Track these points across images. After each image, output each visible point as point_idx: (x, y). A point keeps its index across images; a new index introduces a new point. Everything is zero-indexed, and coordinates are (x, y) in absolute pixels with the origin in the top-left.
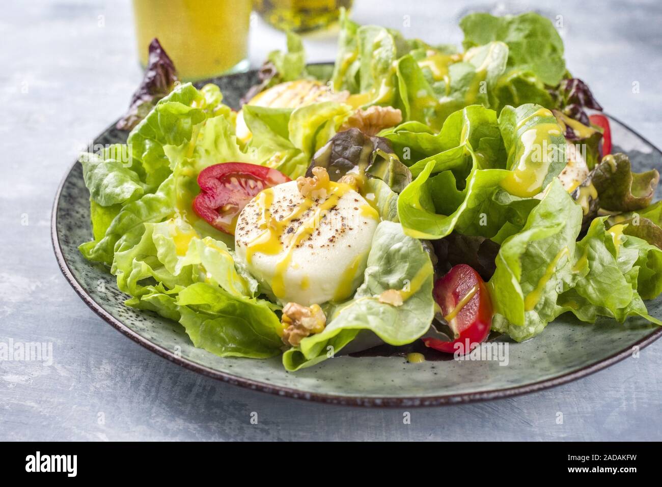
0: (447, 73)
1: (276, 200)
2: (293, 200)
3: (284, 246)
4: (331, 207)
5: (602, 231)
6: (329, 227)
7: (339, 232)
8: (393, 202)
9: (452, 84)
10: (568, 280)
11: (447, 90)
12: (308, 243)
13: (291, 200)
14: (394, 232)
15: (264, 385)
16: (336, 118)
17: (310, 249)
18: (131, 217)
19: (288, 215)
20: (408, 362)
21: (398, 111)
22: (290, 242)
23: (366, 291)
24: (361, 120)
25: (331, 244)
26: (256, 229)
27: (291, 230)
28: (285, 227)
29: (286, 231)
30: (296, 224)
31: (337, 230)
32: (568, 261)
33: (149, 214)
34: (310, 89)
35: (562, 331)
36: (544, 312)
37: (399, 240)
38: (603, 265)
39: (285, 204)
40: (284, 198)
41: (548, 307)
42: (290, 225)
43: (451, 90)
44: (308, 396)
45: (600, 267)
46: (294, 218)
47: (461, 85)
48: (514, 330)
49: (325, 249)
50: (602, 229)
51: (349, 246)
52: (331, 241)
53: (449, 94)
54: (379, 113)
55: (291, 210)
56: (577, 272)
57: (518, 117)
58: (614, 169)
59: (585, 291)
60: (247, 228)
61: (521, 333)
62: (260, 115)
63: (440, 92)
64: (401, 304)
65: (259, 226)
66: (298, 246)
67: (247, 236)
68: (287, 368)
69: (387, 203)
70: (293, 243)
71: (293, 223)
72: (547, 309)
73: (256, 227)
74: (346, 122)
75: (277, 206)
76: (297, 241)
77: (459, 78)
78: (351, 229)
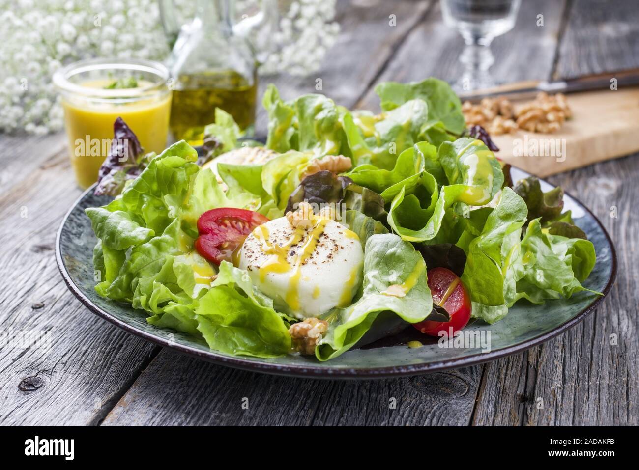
0: (375, 129)
1: (271, 233)
2: (286, 231)
3: (292, 265)
4: (320, 233)
5: (539, 229)
6: (324, 248)
7: (334, 250)
8: (369, 225)
9: (382, 137)
10: (522, 269)
11: (379, 142)
12: (311, 261)
13: (284, 231)
14: (387, 241)
15: (313, 368)
16: (299, 167)
17: (314, 265)
18: (142, 257)
19: (286, 243)
20: (409, 348)
21: (348, 159)
22: (295, 261)
23: (372, 290)
24: (319, 167)
25: (330, 260)
26: (263, 256)
27: (293, 254)
28: (287, 251)
29: (289, 254)
30: (295, 249)
31: (331, 250)
32: (519, 255)
33: (158, 253)
34: (257, 154)
35: (520, 313)
36: (508, 296)
37: (393, 246)
38: (544, 256)
39: (281, 235)
40: (278, 230)
41: (511, 293)
42: (291, 250)
43: (383, 142)
44: (353, 371)
45: (543, 258)
46: (293, 244)
47: (390, 137)
48: (487, 314)
49: (326, 263)
50: (539, 227)
51: (346, 260)
52: (330, 257)
53: (381, 146)
54: (334, 161)
55: (288, 238)
56: (527, 263)
57: (457, 149)
58: (528, 190)
59: (534, 279)
60: (254, 256)
61: (493, 316)
62: (231, 171)
63: (372, 144)
64: (405, 295)
65: (264, 253)
66: (303, 264)
67: (257, 261)
68: (320, 360)
69: (363, 227)
70: (298, 262)
71: (293, 248)
72: (510, 294)
73: (262, 254)
74: (306, 171)
75: (274, 237)
76: (301, 260)
77: (387, 132)
78: (342, 248)
